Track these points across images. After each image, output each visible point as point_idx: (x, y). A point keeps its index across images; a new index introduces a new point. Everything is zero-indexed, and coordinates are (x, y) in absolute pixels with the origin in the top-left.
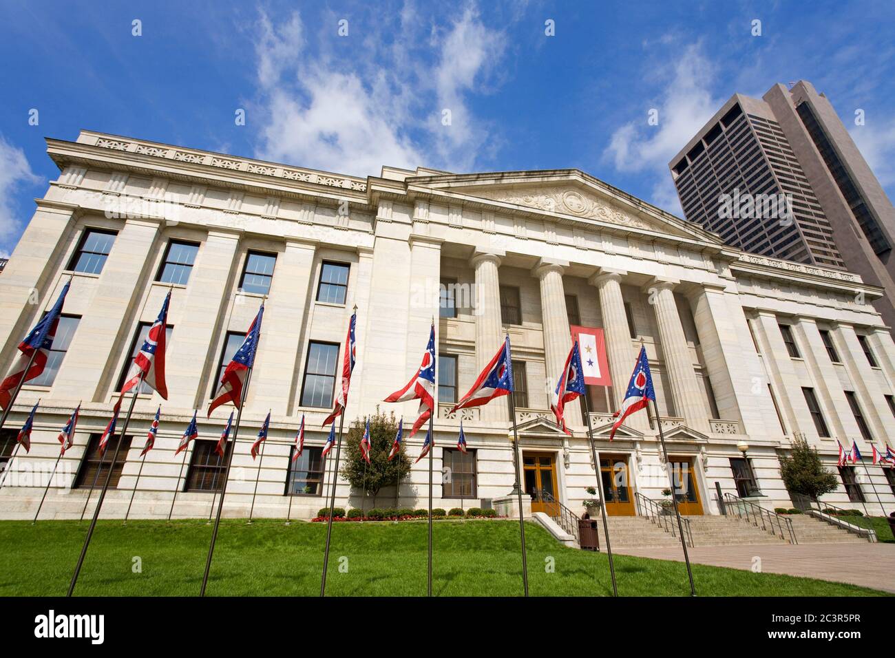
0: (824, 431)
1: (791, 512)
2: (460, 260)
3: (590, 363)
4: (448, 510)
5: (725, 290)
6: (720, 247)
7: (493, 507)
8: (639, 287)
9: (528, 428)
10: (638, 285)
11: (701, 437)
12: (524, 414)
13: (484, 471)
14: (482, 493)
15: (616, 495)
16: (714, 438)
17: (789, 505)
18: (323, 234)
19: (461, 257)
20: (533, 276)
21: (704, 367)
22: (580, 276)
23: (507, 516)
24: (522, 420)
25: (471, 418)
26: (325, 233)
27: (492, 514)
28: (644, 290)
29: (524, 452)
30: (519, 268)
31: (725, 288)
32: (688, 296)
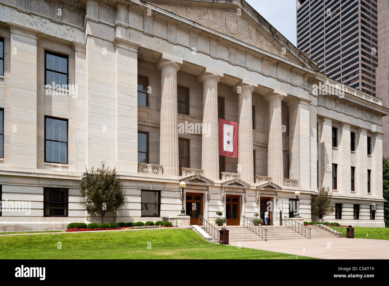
0: (335, 186)
1: (310, 224)
2: (150, 62)
3: (228, 143)
4: (145, 222)
5: (311, 103)
6: (315, 73)
7: (169, 221)
8: (262, 96)
9: (190, 180)
10: (263, 94)
11: (279, 188)
12: (187, 171)
13: (165, 203)
14: (162, 214)
15: (232, 216)
16: (285, 188)
17: (310, 221)
18: (41, 25)
19: (151, 61)
20: (199, 81)
21: (287, 149)
22: (228, 84)
23: (177, 226)
24: (186, 175)
25: (157, 173)
26: (43, 24)
27: (169, 225)
28: (265, 98)
29: (187, 193)
30: (189, 74)
31: (311, 102)
32: (289, 105)
